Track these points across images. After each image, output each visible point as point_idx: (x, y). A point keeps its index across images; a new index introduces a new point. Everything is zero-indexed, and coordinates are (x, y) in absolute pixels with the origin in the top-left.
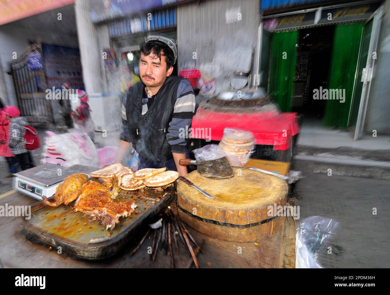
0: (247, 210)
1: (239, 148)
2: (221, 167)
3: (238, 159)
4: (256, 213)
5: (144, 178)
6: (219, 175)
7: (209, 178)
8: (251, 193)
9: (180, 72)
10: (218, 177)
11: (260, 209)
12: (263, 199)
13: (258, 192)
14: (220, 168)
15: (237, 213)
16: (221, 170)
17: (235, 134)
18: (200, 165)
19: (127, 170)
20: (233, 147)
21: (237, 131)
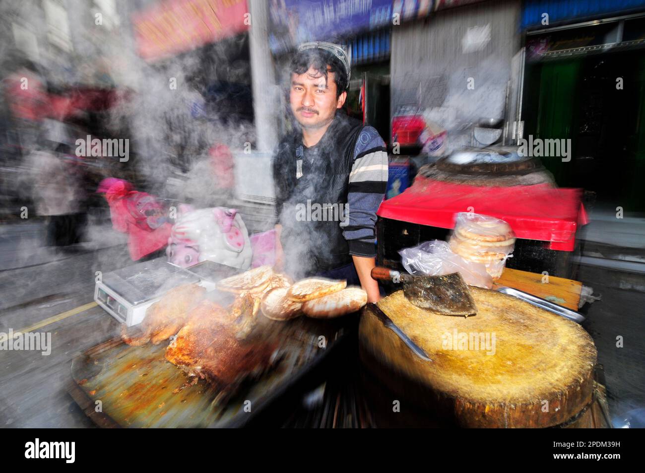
0: (505, 404)
1: (487, 249)
2: (450, 292)
3: (485, 269)
4: (524, 412)
5: (304, 300)
6: (445, 307)
7: (427, 309)
8: (514, 357)
9: (394, 118)
10: (443, 310)
11: (535, 403)
12: (540, 376)
13: (528, 356)
14: (448, 293)
15: (482, 408)
16: (450, 298)
17: (479, 223)
18: (409, 283)
19: (280, 280)
20: (476, 247)
21: (483, 218)
